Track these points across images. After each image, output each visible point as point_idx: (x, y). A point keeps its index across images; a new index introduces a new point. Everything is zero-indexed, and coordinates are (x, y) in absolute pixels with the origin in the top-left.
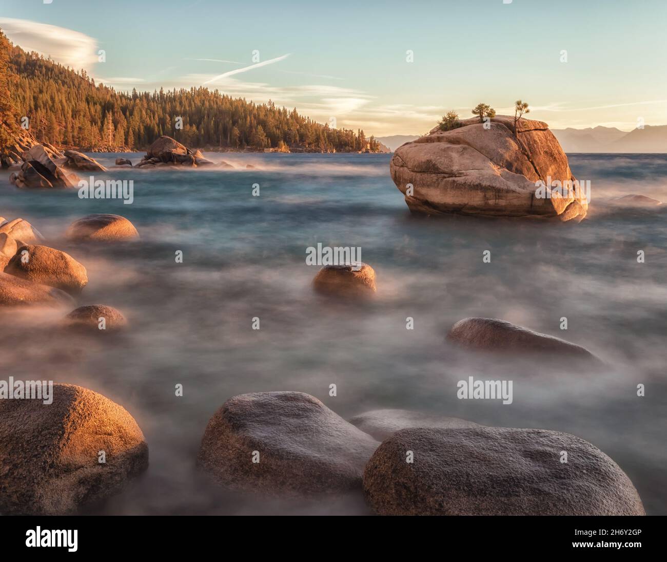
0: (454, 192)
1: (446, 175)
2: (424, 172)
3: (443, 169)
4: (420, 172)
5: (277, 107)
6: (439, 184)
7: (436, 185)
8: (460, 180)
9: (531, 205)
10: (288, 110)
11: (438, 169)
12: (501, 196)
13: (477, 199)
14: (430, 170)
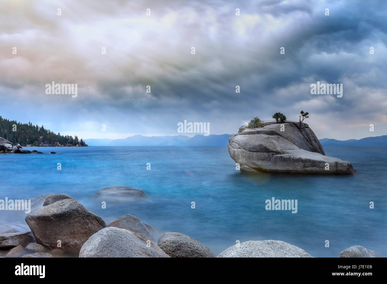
0: (283, 163)
1: (275, 153)
2: (258, 151)
3: (272, 150)
4: (256, 152)
5: (33, 125)
6: (270, 158)
7: (268, 159)
8: (285, 156)
9: (337, 170)
10: (39, 127)
11: (268, 149)
12: (315, 165)
13: (299, 167)
14: (262, 150)
